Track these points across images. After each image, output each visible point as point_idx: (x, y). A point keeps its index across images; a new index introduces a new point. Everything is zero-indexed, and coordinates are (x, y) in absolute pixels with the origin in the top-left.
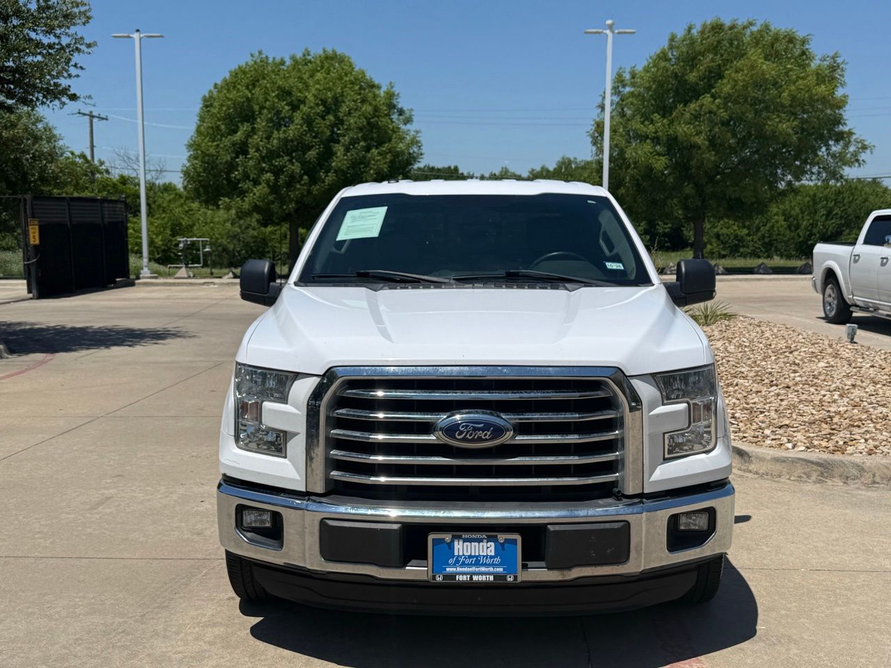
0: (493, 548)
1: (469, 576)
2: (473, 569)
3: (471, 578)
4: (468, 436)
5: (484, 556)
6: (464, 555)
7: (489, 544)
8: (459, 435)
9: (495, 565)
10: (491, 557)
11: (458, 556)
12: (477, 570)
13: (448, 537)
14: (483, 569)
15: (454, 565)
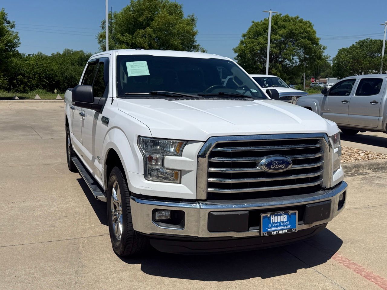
0: (286, 218)
1: (277, 232)
2: (278, 228)
3: (278, 232)
4: (276, 167)
5: (282, 222)
6: (274, 222)
7: (285, 216)
8: (272, 167)
9: (287, 225)
10: (286, 222)
11: (272, 223)
12: (280, 228)
13: (269, 215)
14: (282, 228)
15: (271, 227)
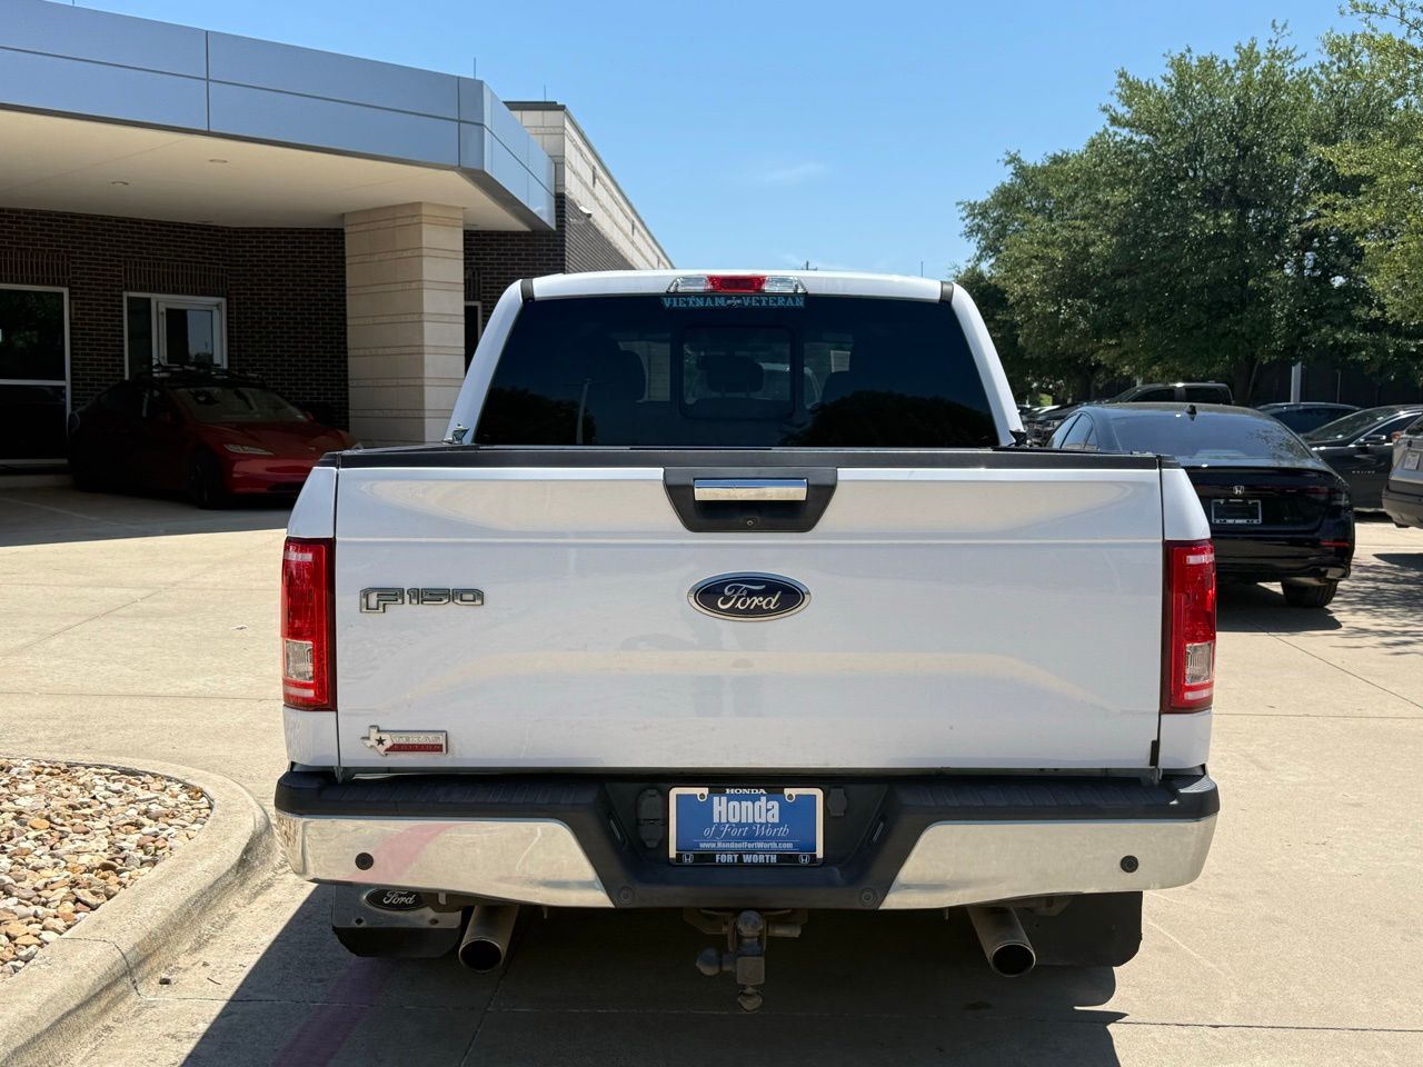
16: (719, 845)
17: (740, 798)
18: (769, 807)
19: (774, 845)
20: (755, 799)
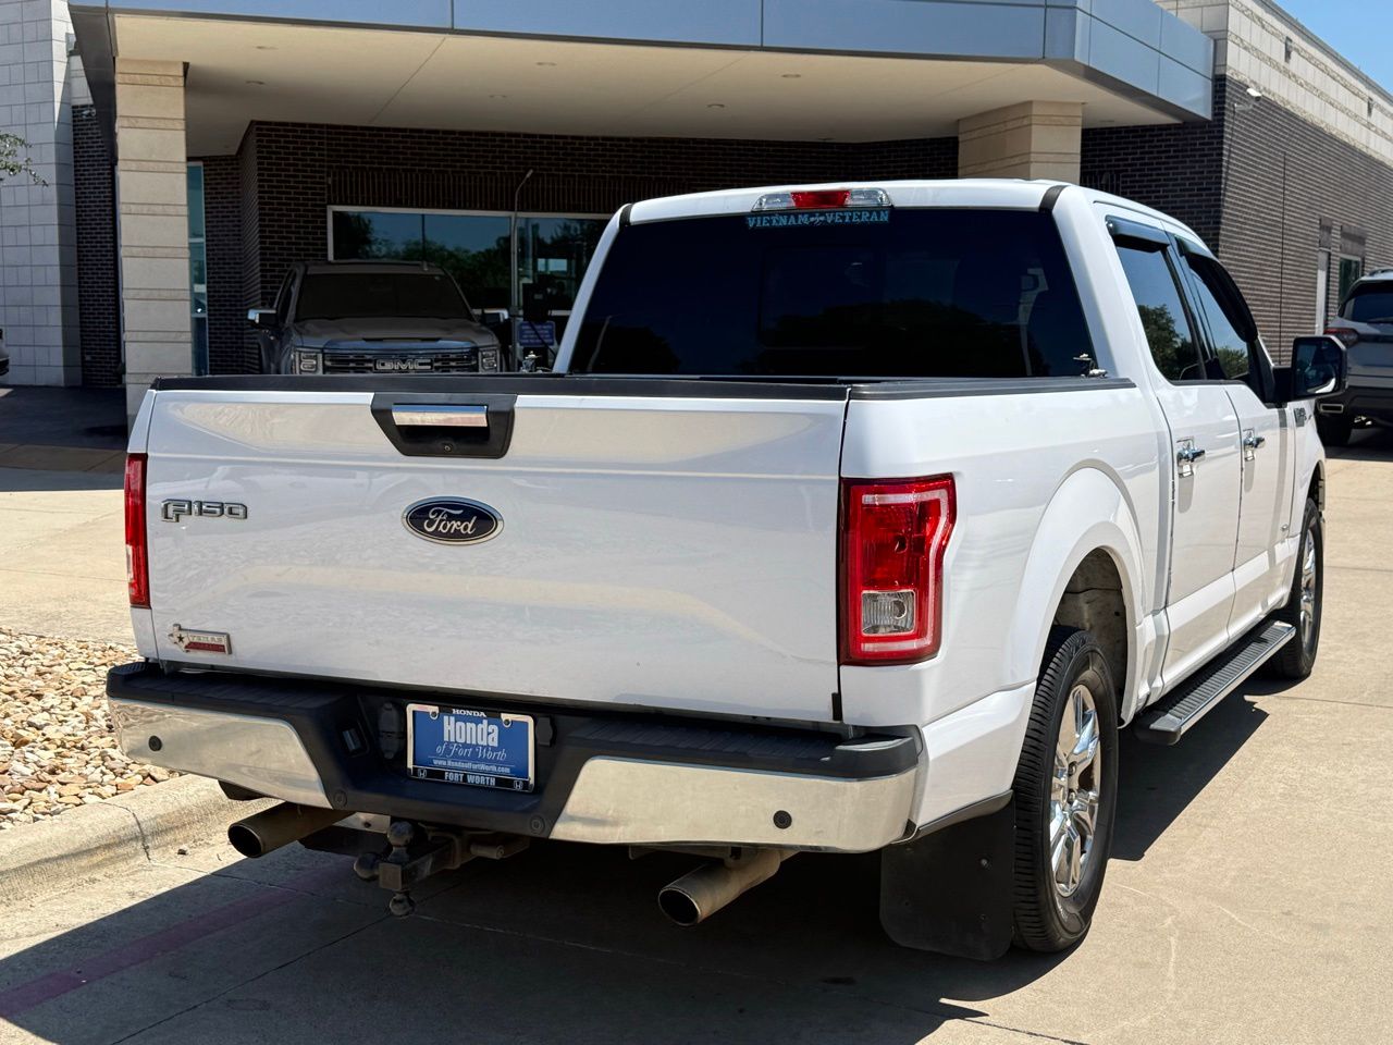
16: (450, 763)
17: (466, 720)
18: (490, 731)
19: (494, 768)
20: (478, 721)
